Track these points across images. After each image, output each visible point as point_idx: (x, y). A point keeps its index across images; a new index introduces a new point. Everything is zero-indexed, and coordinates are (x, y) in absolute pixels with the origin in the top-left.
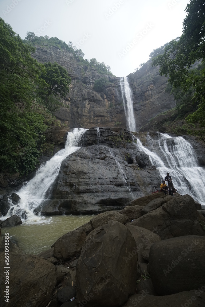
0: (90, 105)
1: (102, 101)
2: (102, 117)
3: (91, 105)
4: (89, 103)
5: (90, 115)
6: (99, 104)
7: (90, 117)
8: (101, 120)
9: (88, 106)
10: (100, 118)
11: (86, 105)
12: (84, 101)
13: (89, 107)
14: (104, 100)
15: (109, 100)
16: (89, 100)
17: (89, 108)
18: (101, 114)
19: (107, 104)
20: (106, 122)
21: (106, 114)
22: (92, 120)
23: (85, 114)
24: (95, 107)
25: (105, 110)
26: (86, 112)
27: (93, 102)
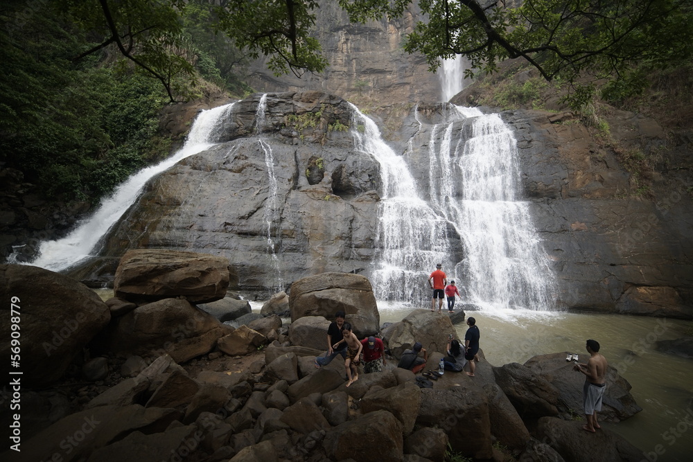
0: (349, 44)
1: (380, 30)
2: (379, 75)
3: (351, 44)
4: (347, 40)
5: (349, 71)
6: (372, 39)
7: (349, 74)
8: (377, 82)
9: (345, 46)
10: (373, 76)
11: (340, 43)
12: (335, 33)
13: (347, 49)
14: (386, 27)
15: (399, 26)
16: (347, 30)
17: (348, 52)
18: (377, 66)
19: (393, 37)
20: (388, 87)
21: (390, 65)
22: (353, 82)
23: (337, 68)
24: (362, 47)
25: (388, 56)
26: (340, 61)
27: (358, 34)
